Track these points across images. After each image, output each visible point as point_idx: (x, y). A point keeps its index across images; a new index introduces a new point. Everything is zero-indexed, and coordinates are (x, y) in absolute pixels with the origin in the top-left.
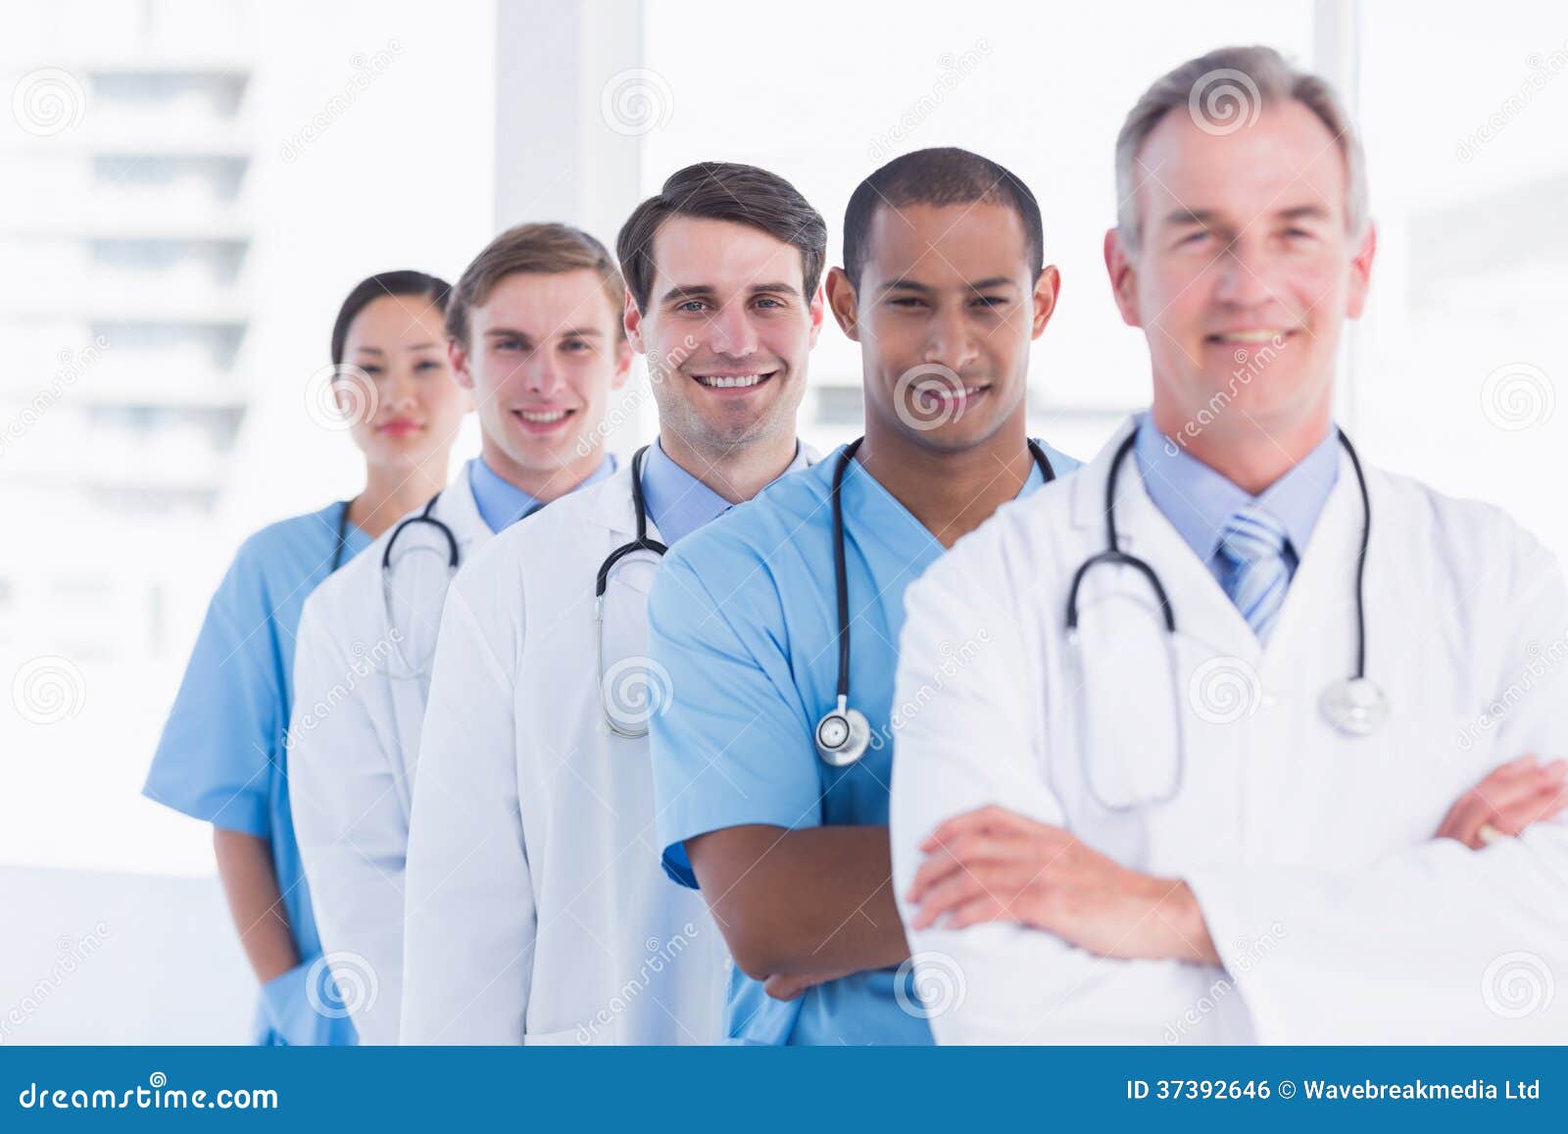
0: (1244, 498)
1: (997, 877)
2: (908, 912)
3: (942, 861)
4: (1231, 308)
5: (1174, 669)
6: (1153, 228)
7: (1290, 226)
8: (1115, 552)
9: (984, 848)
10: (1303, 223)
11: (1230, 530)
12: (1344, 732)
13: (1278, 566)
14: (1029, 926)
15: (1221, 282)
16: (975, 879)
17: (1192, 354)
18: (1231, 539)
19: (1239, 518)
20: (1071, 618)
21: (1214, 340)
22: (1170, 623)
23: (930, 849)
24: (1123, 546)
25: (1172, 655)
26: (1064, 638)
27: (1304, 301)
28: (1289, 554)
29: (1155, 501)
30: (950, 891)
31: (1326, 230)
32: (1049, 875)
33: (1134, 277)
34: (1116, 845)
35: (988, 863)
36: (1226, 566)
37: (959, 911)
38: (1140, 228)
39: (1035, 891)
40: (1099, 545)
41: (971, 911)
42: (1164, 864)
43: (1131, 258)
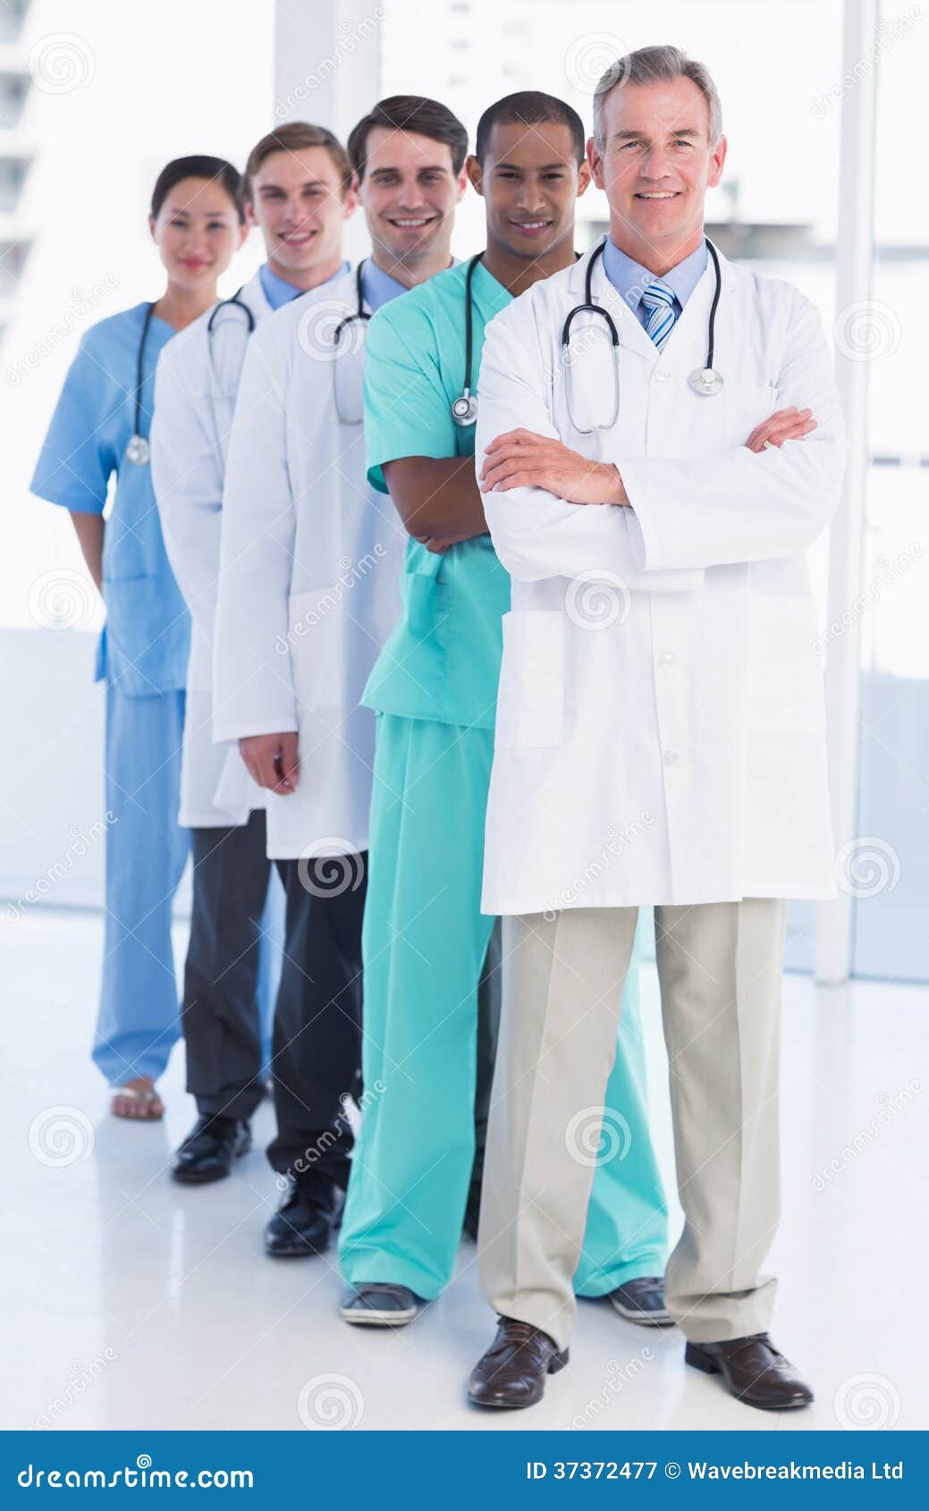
0: (656, 277)
1: (521, 464)
2: (480, 484)
3: (496, 457)
4: (647, 180)
5: (616, 364)
6: (610, 141)
7: (679, 139)
8: (589, 306)
9: (516, 450)
10: (685, 139)
11: (646, 293)
12: (700, 394)
13: (671, 311)
14: (539, 488)
15: (642, 168)
16: (511, 465)
17: (628, 202)
18: (647, 297)
19: (653, 287)
20: (565, 339)
21: (638, 196)
22: (615, 341)
23: (489, 453)
24: (594, 303)
25: (616, 357)
26: (562, 348)
27: (685, 180)
28: (677, 305)
29: (610, 280)
30: (500, 472)
31: (698, 142)
32: (547, 462)
33: (602, 163)
34: (584, 450)
35: (517, 457)
36: (644, 311)
37: (503, 482)
38: (604, 139)
39: (539, 470)
40: (582, 302)
41: (509, 481)
42: (606, 459)
43: (600, 153)
